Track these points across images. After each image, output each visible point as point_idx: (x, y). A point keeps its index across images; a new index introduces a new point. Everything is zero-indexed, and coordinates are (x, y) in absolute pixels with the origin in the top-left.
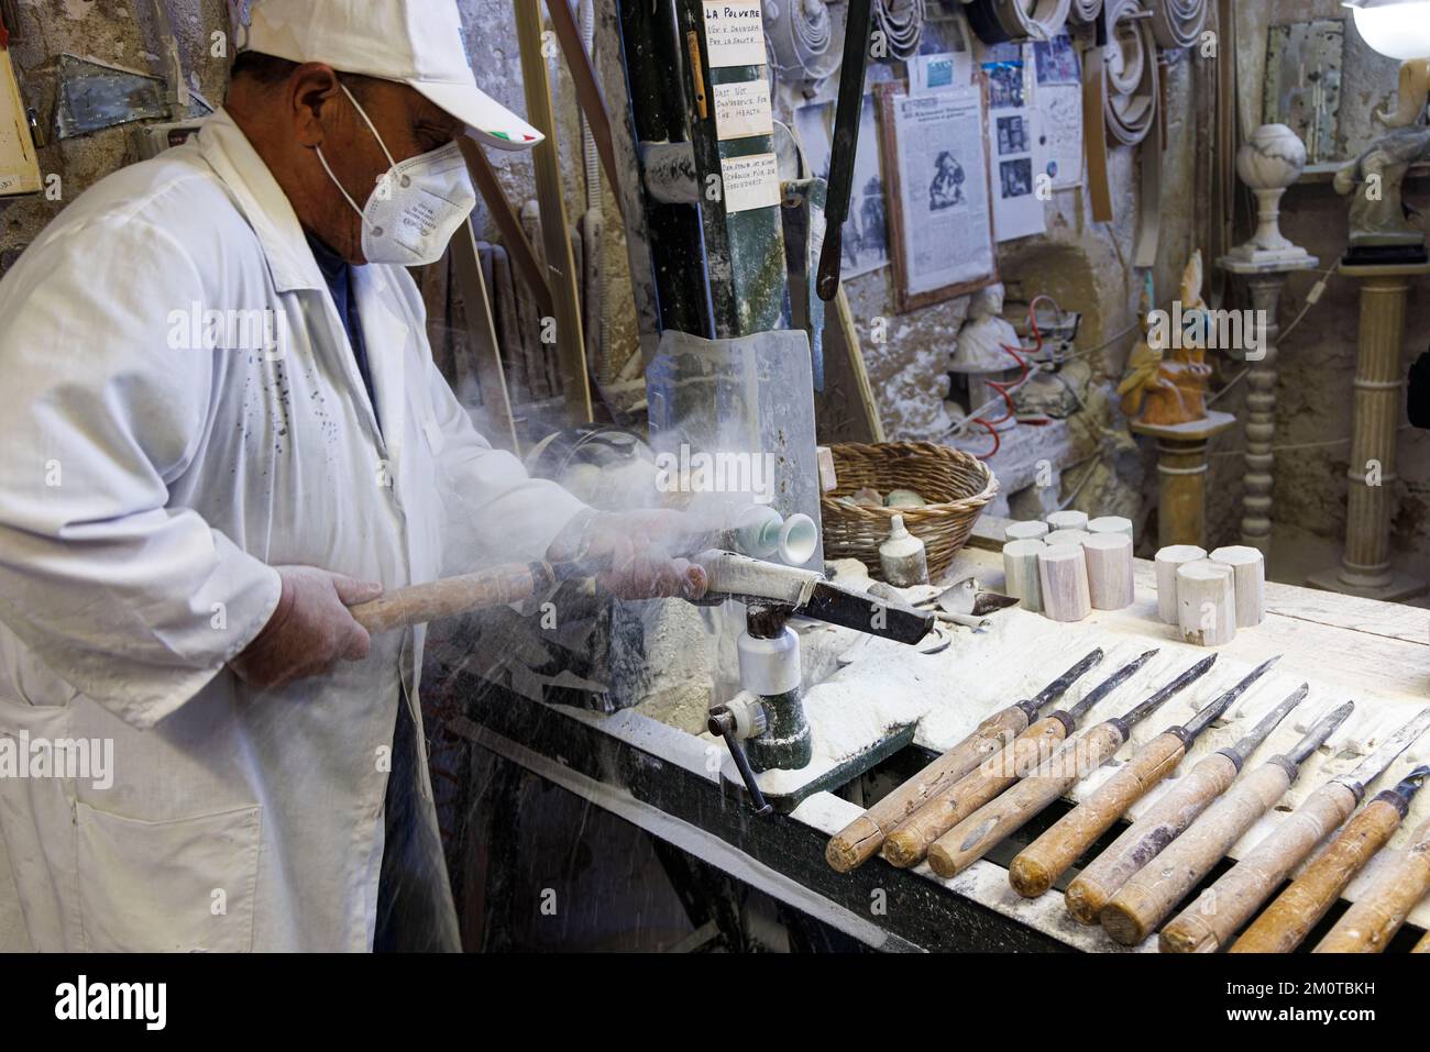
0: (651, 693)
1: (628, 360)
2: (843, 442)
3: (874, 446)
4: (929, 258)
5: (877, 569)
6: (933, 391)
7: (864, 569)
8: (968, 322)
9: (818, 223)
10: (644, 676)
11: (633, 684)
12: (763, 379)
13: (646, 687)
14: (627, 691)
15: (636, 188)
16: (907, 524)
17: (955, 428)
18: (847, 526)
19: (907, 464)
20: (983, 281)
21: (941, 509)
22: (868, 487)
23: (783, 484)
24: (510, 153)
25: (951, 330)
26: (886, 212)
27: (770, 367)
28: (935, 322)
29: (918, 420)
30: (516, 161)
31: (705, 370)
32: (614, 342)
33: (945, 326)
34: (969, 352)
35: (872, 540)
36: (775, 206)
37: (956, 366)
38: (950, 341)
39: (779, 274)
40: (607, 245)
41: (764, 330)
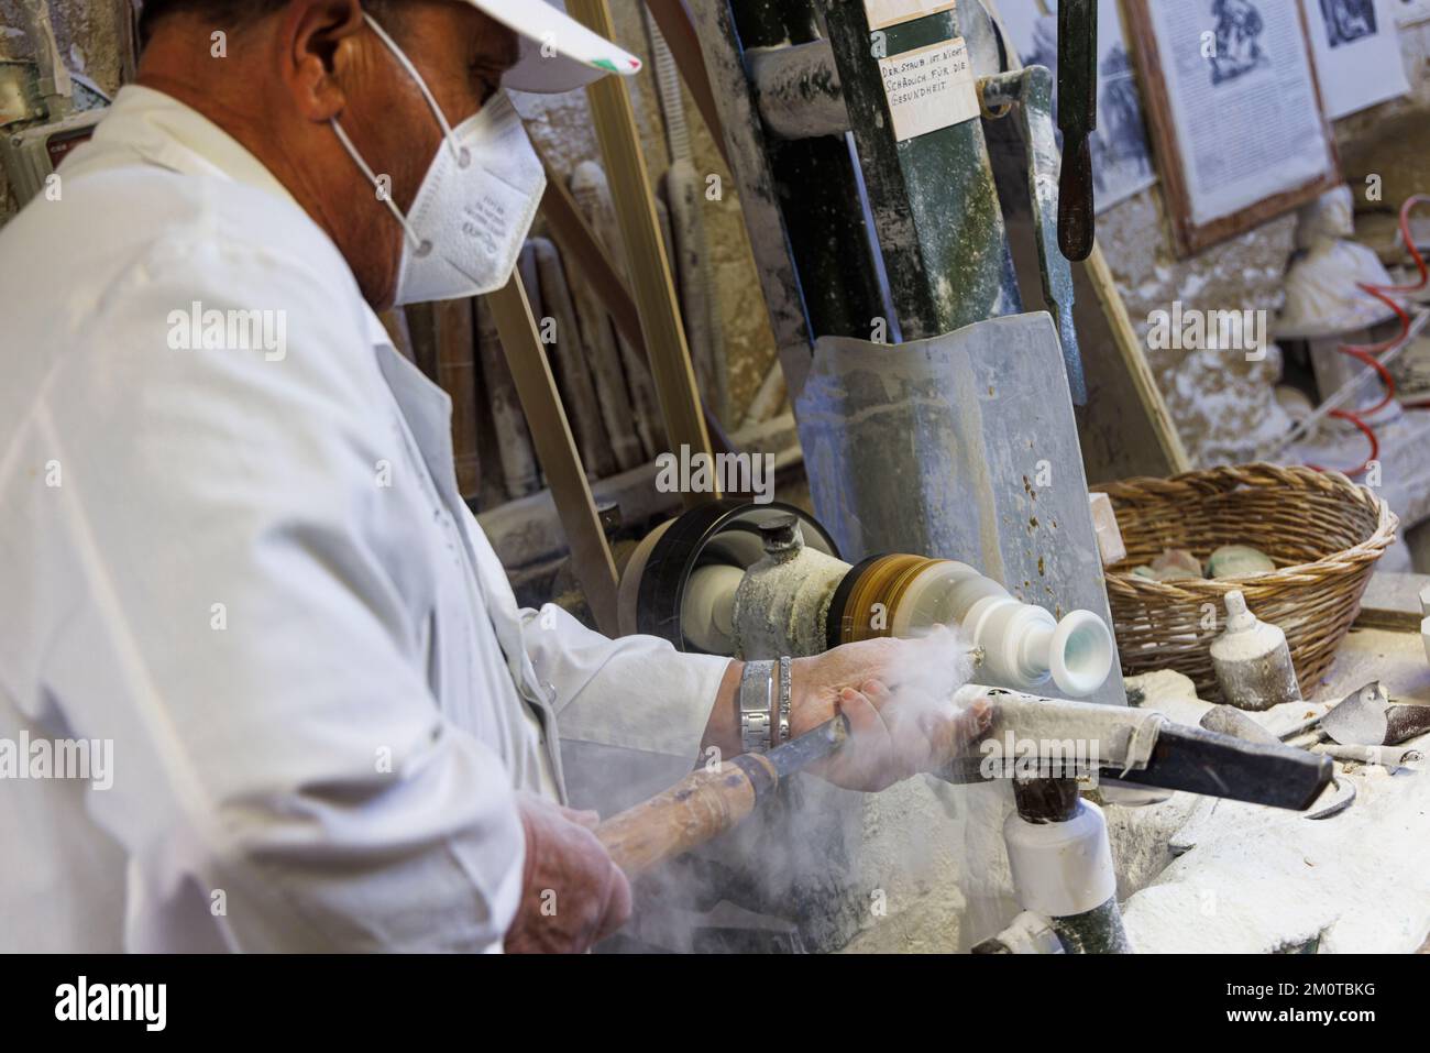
0: (864, 926)
1: (758, 389)
2: (1122, 478)
3: (1174, 480)
4: (1220, 162)
5: (1210, 683)
6: (1255, 374)
7: (1188, 685)
8: (1298, 254)
9: (1043, 134)
10: (851, 899)
11: (835, 915)
12: (988, 397)
13: (857, 916)
14: (826, 926)
15: (749, 122)
16: (1251, 604)
17: (1298, 431)
18: (1150, 616)
19: (1234, 503)
20: (1314, 186)
21: (1306, 573)
22: (1174, 547)
23: (1041, 562)
24: (544, 96)
25: (1272, 273)
26: (1142, 98)
27: (996, 376)
28: (1243, 262)
29: (1235, 424)
30: (554, 106)
31: (890, 395)
32: (735, 363)
33: (1262, 267)
34: (1307, 305)
35: (1193, 636)
36: (974, 119)
37: (1287, 329)
38: (1272, 290)
39: (990, 225)
40: (707, 214)
41: (981, 317)
